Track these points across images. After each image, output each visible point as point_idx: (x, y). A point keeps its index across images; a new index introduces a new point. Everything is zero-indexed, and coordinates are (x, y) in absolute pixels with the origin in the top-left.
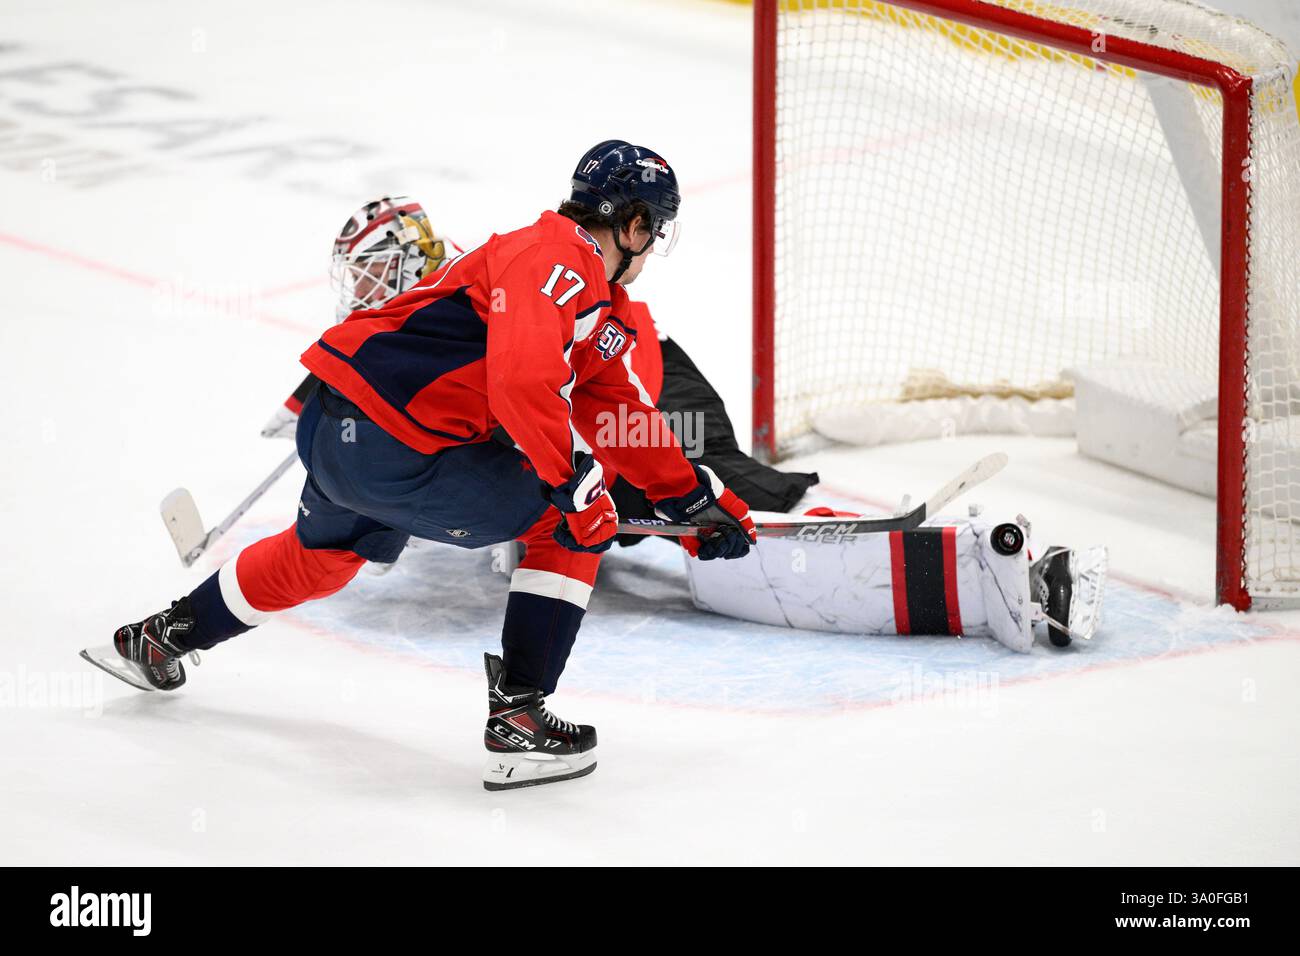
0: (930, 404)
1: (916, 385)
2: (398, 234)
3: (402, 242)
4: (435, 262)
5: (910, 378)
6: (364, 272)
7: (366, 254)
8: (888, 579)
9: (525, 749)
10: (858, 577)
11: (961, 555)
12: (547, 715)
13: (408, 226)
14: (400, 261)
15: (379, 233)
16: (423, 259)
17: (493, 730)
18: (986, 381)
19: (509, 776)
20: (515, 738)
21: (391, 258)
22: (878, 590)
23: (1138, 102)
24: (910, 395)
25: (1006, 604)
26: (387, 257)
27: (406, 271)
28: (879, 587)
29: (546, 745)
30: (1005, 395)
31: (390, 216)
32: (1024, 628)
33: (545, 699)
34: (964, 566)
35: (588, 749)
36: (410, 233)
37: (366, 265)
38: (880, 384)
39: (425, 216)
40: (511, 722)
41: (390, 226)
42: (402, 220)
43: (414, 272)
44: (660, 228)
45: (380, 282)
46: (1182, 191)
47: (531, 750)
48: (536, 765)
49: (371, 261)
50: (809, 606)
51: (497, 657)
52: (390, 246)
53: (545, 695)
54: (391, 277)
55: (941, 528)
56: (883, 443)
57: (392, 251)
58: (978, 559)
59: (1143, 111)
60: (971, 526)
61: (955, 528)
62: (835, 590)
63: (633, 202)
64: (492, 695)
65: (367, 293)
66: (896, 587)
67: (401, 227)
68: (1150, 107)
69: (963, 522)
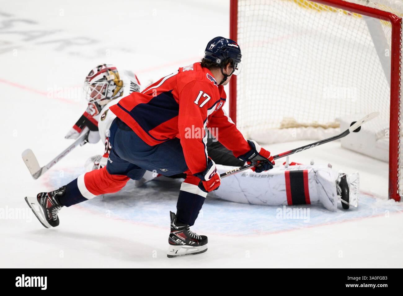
0: (290, 130)
1: (285, 123)
2: (107, 77)
3: (108, 80)
4: (119, 88)
5: (284, 121)
6: (94, 89)
7: (96, 83)
8: (285, 188)
9: (182, 244)
10: (274, 188)
11: (310, 179)
12: (190, 233)
13: (111, 74)
14: (107, 86)
15: (101, 76)
16: (115, 86)
17: (171, 238)
18: (309, 122)
19: (176, 253)
20: (179, 241)
21: (104, 85)
22: (281, 192)
23: (362, 26)
24: (283, 127)
25: (328, 196)
26: (103, 84)
27: (109, 90)
28: (281, 191)
29: (189, 243)
30: (316, 126)
31: (106, 71)
32: (335, 204)
33: (190, 227)
34: (311, 183)
35: (204, 245)
36: (112, 77)
37: (95, 86)
38: (273, 123)
39: (117, 72)
40: (177, 235)
41: (105, 74)
42: (109, 72)
43: (112, 90)
44: (236, 66)
45: (99, 93)
46: (378, 57)
47: (184, 245)
48: (186, 249)
49: (97, 85)
50: (257, 198)
51: (174, 213)
52: (104, 80)
53: (190, 226)
54: (103, 91)
55: (303, 171)
56: (274, 143)
57: (105, 82)
58: (315, 180)
59: (364, 29)
60: (313, 169)
61: (307, 170)
62: (266, 192)
63: (227, 58)
64: (172, 226)
65: (95, 96)
66: (287, 191)
67: (108, 75)
68: (366, 28)
69: (310, 168)
